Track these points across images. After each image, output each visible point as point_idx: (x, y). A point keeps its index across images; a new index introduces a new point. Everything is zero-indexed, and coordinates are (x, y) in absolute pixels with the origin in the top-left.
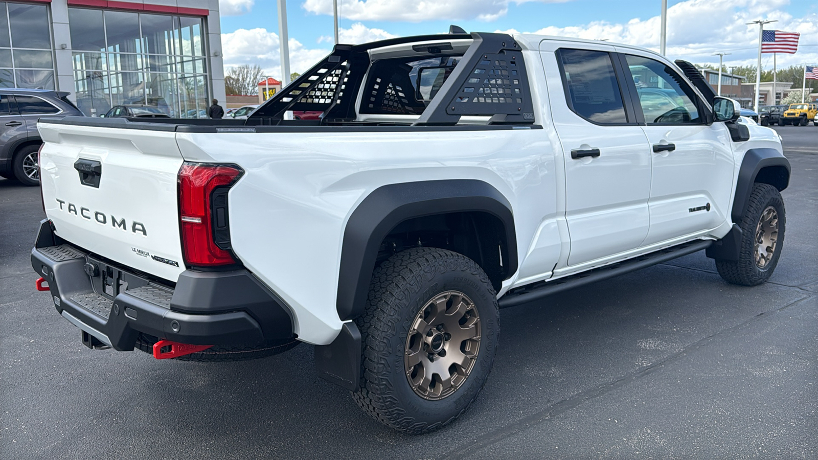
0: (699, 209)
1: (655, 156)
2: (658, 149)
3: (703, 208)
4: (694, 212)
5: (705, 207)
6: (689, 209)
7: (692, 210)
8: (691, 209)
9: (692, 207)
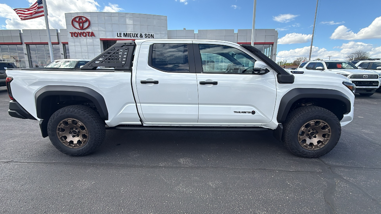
0: (244, 112)
3: (249, 112)
4: (238, 113)
6: (234, 112)
7: (236, 112)
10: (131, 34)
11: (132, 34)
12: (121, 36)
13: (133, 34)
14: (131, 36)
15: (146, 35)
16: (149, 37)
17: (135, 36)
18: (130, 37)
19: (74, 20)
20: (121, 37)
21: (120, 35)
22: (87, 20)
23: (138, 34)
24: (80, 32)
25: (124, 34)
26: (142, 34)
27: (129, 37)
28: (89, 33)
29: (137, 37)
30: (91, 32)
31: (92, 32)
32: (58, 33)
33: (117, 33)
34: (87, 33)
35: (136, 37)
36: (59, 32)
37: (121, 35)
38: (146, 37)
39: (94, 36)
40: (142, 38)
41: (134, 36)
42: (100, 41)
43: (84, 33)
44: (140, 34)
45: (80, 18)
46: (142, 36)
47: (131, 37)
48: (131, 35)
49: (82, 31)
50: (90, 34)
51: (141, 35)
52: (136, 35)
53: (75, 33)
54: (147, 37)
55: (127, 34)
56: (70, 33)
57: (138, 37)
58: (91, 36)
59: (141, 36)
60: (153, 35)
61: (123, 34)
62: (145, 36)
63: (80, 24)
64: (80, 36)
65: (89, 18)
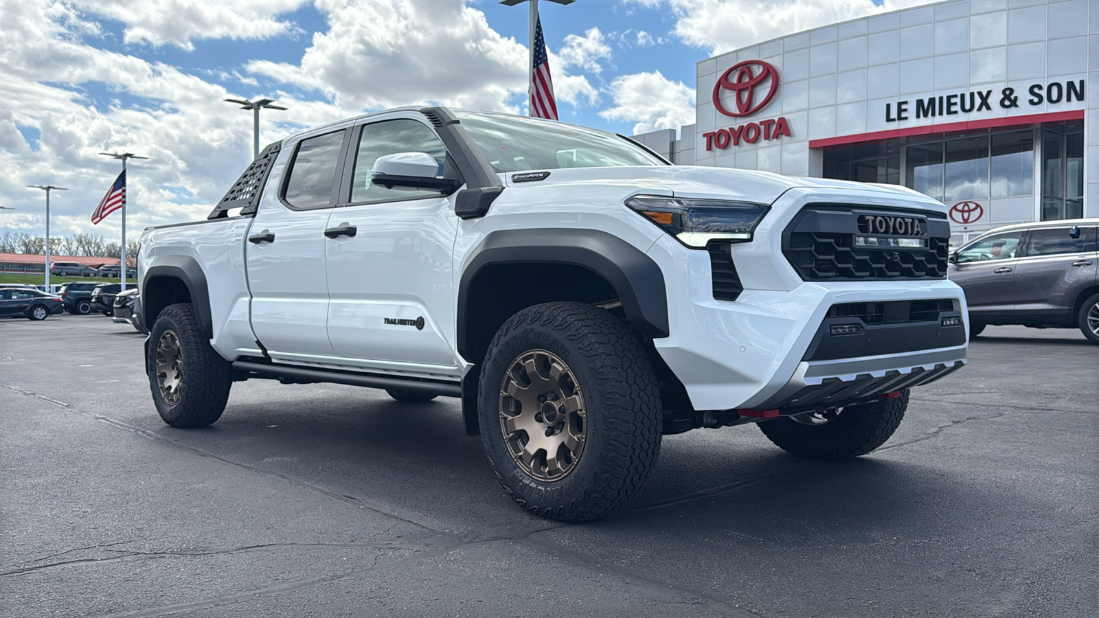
0: (403, 322)
1: (330, 243)
2: (332, 234)
3: (413, 323)
4: (392, 325)
5: (414, 321)
6: (385, 319)
7: (388, 321)
8: (388, 319)
9: (391, 317)
10: (953, 100)
11: (958, 100)
12: (904, 115)
13: (963, 96)
14: (953, 109)
15: (1036, 90)
16: (1054, 96)
17: (977, 106)
18: (949, 112)
19: (724, 82)
20: (906, 118)
21: (900, 111)
22: (770, 72)
23: (992, 95)
24: (736, 128)
25: (920, 103)
26: (1012, 91)
27: (941, 113)
28: (768, 124)
29: (984, 108)
30: (776, 119)
31: (779, 119)
32: (673, 144)
33: (888, 106)
34: (762, 127)
35: (980, 109)
36: (678, 138)
37: (905, 110)
38: (1036, 100)
39: (788, 134)
40: (1013, 108)
41: (967, 106)
42: (808, 149)
43: (751, 126)
44: (1004, 92)
45: (745, 68)
46: (1012, 97)
47: (956, 112)
48: (955, 104)
49: (745, 122)
50: (774, 128)
51: (1006, 97)
52: (978, 101)
53: (722, 132)
54: (1041, 100)
55: (932, 101)
56: (704, 135)
57: (988, 108)
58: (776, 136)
59: (1010, 100)
60: (1082, 83)
61: (911, 108)
62: (1031, 97)
63: (743, 93)
64: (737, 143)
65: (775, 62)
